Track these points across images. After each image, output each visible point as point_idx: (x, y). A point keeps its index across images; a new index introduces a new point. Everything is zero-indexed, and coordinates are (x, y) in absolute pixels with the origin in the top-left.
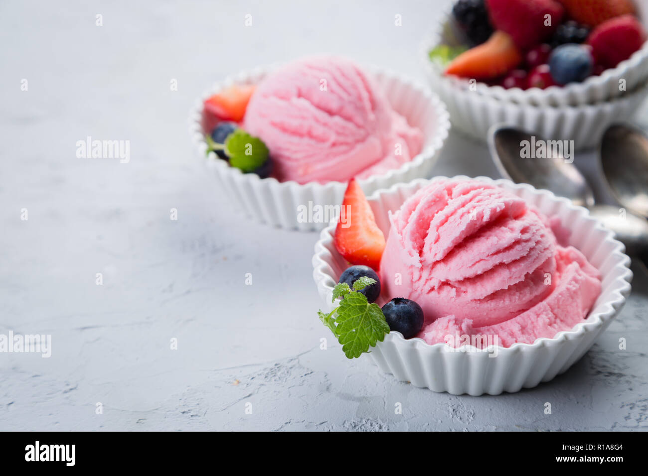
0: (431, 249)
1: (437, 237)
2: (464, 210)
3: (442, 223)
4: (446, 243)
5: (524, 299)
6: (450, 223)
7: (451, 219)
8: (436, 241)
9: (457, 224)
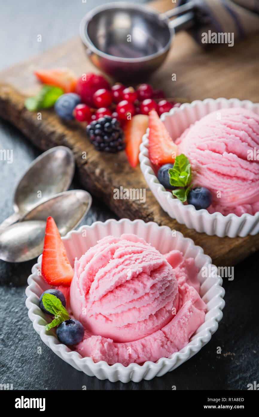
0: (93, 292)
1: (97, 286)
2: (117, 270)
3: (102, 277)
4: (102, 291)
5: (148, 328)
6: (106, 278)
7: (107, 276)
8: (97, 288)
9: (110, 280)
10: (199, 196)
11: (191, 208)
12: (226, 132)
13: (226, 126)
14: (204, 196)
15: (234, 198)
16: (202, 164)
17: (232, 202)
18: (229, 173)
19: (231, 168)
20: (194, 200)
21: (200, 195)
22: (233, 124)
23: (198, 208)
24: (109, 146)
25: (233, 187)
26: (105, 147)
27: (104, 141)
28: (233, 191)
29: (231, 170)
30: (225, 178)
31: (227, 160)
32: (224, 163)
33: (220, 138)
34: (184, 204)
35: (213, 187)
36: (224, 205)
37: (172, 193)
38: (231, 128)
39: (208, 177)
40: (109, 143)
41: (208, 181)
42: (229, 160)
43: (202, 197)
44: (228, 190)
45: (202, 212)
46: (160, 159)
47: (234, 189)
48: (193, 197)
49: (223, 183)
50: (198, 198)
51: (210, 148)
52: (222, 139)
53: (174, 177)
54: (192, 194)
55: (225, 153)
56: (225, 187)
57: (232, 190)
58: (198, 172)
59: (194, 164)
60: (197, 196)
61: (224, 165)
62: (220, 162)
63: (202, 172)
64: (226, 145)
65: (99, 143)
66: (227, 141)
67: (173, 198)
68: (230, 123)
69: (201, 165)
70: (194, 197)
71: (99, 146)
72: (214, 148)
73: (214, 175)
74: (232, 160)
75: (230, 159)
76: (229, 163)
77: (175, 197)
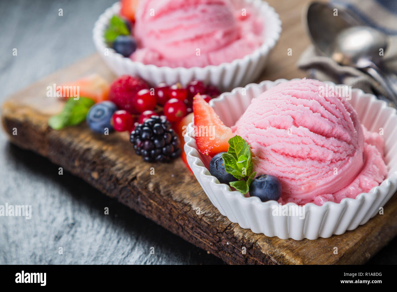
10: (264, 185)
11: (256, 201)
12: (291, 102)
13: (290, 96)
14: (271, 185)
15: (310, 187)
16: (265, 145)
17: (308, 192)
18: (300, 154)
19: (302, 145)
20: (258, 191)
21: (266, 183)
22: (299, 93)
23: (264, 199)
24: (161, 153)
25: (307, 171)
26: (156, 155)
27: (155, 148)
28: (308, 177)
29: (302, 149)
30: (296, 159)
31: (296, 136)
32: (292, 140)
33: (284, 110)
34: (246, 196)
35: (281, 174)
36: (297, 197)
37: (229, 185)
38: (298, 98)
39: (274, 161)
40: (161, 148)
41: (274, 166)
42: (299, 136)
43: (268, 185)
44: (301, 176)
45: (270, 204)
46: (210, 148)
47: (309, 174)
48: (256, 186)
49: (293, 166)
50: (264, 188)
51: (273, 124)
52: (287, 111)
53: (229, 164)
54: (255, 183)
55: (293, 128)
56: (297, 172)
57: (306, 175)
58: (260, 158)
59: (254, 148)
60: (261, 185)
61: (293, 143)
62: (287, 140)
63: (265, 157)
64: (293, 118)
65: (149, 151)
66: (293, 113)
67: (230, 191)
68: (296, 92)
69: (263, 147)
70: (258, 187)
71: (149, 155)
72: (278, 123)
73: (281, 158)
74: (303, 135)
75: (299, 134)
76: (299, 140)
77: (232, 189)
